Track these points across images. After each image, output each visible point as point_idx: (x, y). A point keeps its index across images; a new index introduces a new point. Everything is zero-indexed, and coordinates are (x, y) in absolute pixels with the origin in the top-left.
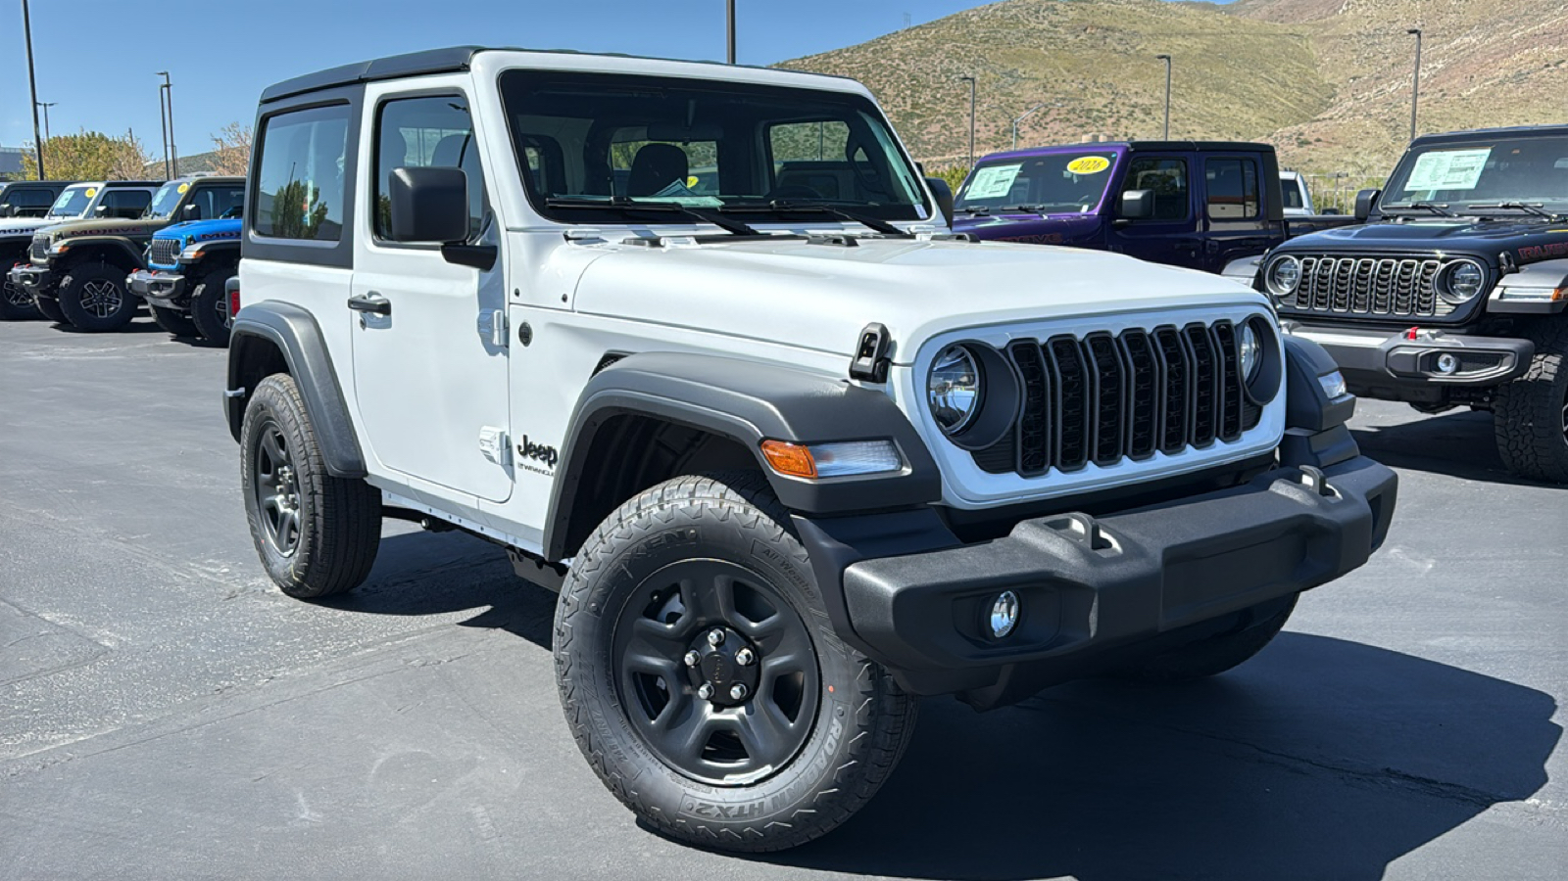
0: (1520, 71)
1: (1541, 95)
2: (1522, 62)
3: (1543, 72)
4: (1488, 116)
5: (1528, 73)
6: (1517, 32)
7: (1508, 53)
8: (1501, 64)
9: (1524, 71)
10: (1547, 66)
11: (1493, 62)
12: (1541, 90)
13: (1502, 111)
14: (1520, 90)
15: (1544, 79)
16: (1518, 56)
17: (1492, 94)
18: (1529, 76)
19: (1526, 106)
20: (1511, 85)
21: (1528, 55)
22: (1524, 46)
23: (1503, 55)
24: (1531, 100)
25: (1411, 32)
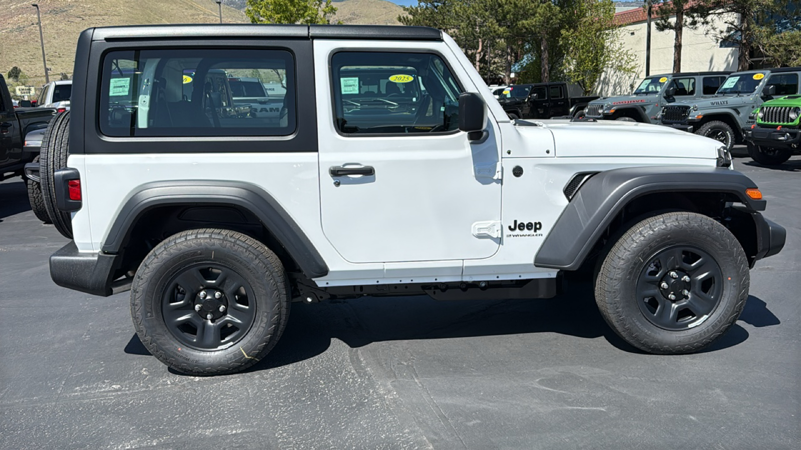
0: (19, 26)
1: (33, 39)
2: (19, 21)
3: (32, 27)
4: (8, 48)
5: (24, 27)
6: (12, 5)
7: (10, 16)
8: (8, 21)
9: (22, 26)
10: (33, 24)
11: (4, 20)
12: (32, 36)
13: (15, 46)
14: (22, 36)
15: (32, 31)
16: (16, 18)
17: (7, 37)
18: (25, 29)
19: (27, 44)
20: (16, 33)
21: (21, 18)
22: (18, 13)
23: (8, 17)
24: (29, 41)
25: (34, 5)
